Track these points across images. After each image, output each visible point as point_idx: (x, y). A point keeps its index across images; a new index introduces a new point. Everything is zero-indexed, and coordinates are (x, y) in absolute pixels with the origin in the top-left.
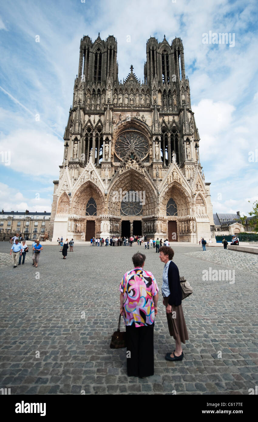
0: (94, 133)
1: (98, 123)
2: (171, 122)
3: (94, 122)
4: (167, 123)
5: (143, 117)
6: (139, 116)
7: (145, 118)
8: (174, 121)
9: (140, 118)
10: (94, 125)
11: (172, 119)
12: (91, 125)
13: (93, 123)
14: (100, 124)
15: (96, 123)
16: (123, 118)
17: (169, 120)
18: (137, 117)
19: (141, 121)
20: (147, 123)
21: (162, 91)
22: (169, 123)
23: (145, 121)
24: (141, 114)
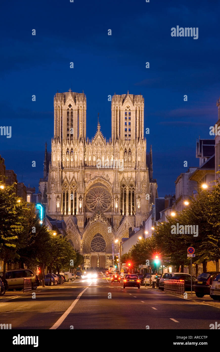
0: (69, 187)
1: (72, 180)
2: (130, 177)
3: (70, 178)
4: (126, 179)
5: (107, 176)
6: (105, 175)
7: (109, 177)
8: (131, 178)
9: (105, 176)
10: (70, 181)
11: (131, 175)
12: (68, 181)
13: (68, 179)
14: (74, 180)
15: (71, 179)
16: (92, 177)
17: (128, 177)
18: (102, 176)
19: (106, 180)
20: (110, 181)
21: (124, 149)
22: (127, 179)
23: (109, 180)
24: (106, 173)
